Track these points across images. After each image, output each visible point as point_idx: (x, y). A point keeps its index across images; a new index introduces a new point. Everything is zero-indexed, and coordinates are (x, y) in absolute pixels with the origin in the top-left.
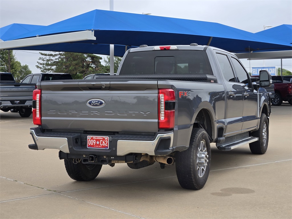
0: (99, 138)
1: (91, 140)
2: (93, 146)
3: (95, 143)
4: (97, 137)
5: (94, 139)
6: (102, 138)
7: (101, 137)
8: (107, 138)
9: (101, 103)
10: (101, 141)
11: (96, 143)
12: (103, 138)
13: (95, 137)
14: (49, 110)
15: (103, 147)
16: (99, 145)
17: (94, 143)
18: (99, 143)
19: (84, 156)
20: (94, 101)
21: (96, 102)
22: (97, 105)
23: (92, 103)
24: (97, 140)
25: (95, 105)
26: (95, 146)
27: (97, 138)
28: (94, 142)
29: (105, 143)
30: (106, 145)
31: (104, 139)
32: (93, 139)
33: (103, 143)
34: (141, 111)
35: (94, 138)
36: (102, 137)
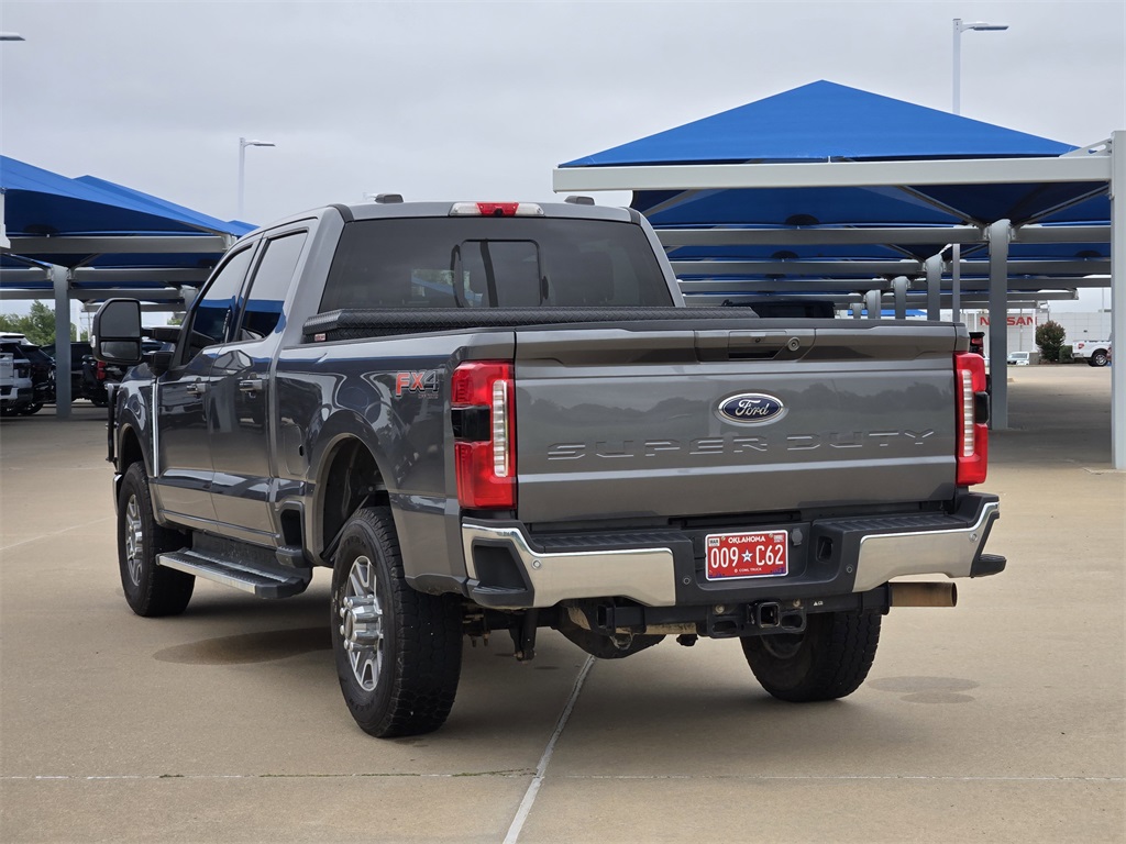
0: (750, 539)
1: (720, 549)
2: (729, 571)
3: (736, 558)
4: (745, 536)
5: (734, 545)
6: (763, 539)
7: (758, 535)
8: (779, 534)
9: (774, 409)
10: (760, 549)
11: (741, 558)
12: (766, 536)
13: (734, 536)
14: (553, 446)
15: (766, 569)
16: (753, 563)
17: (731, 561)
18: (753, 558)
19: (720, 610)
20: (747, 400)
21: (753, 405)
22: (758, 416)
23: (741, 409)
24: (743, 548)
25: (751, 417)
26: (736, 571)
27: (744, 540)
28: (734, 555)
29: (775, 553)
30: (777, 563)
31: (769, 541)
32: (729, 547)
33: (768, 553)
34: (906, 431)
35: (734, 540)
36: (761, 535)
